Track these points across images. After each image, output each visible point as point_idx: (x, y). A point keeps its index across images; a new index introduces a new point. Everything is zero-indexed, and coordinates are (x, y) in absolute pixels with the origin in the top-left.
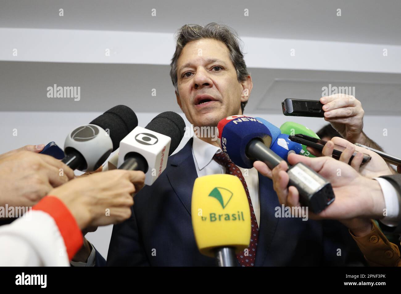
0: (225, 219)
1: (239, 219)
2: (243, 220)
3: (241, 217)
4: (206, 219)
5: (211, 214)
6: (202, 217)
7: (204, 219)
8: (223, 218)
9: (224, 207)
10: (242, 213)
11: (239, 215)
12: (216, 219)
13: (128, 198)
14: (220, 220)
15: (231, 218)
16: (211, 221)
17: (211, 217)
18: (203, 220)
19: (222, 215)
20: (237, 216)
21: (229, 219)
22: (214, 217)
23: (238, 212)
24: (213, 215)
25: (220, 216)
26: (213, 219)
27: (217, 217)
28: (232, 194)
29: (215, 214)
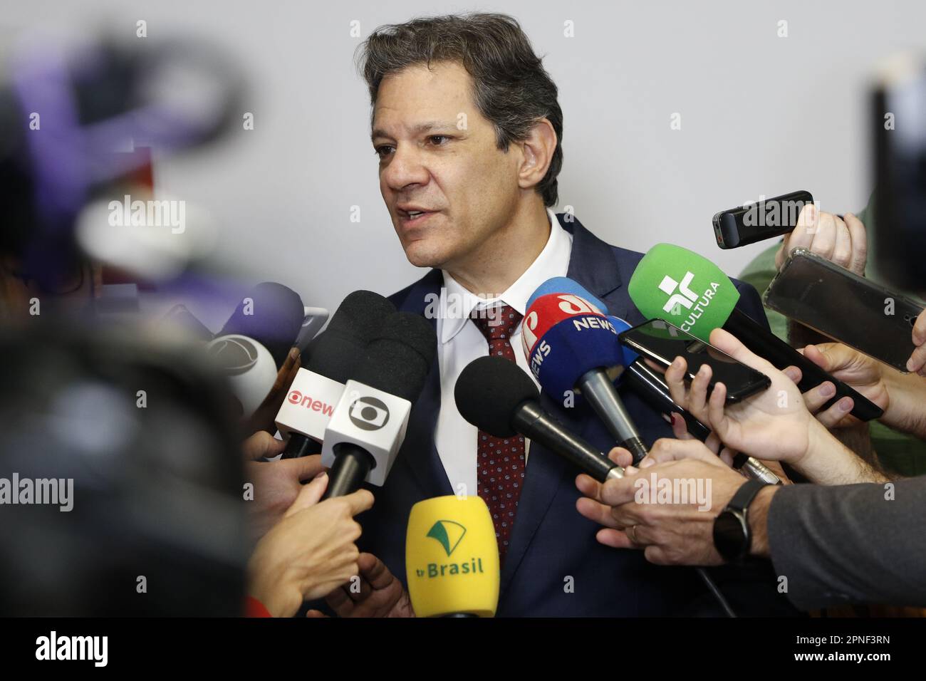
0: (451, 572)
1: (474, 571)
2: (481, 571)
3: (478, 566)
4: (423, 573)
5: (430, 566)
6: (418, 571)
7: (420, 573)
8: (447, 571)
9: (449, 553)
10: (480, 560)
11: (474, 564)
12: (436, 574)
13: (351, 551)
14: (443, 574)
15: (461, 569)
16: (431, 576)
17: (430, 571)
18: (419, 575)
19: (446, 566)
20: (470, 567)
21: (457, 572)
22: (435, 570)
23: (473, 559)
24: (433, 568)
25: (443, 568)
26: (433, 573)
27: (439, 569)
28: (465, 530)
29: (435, 565)
